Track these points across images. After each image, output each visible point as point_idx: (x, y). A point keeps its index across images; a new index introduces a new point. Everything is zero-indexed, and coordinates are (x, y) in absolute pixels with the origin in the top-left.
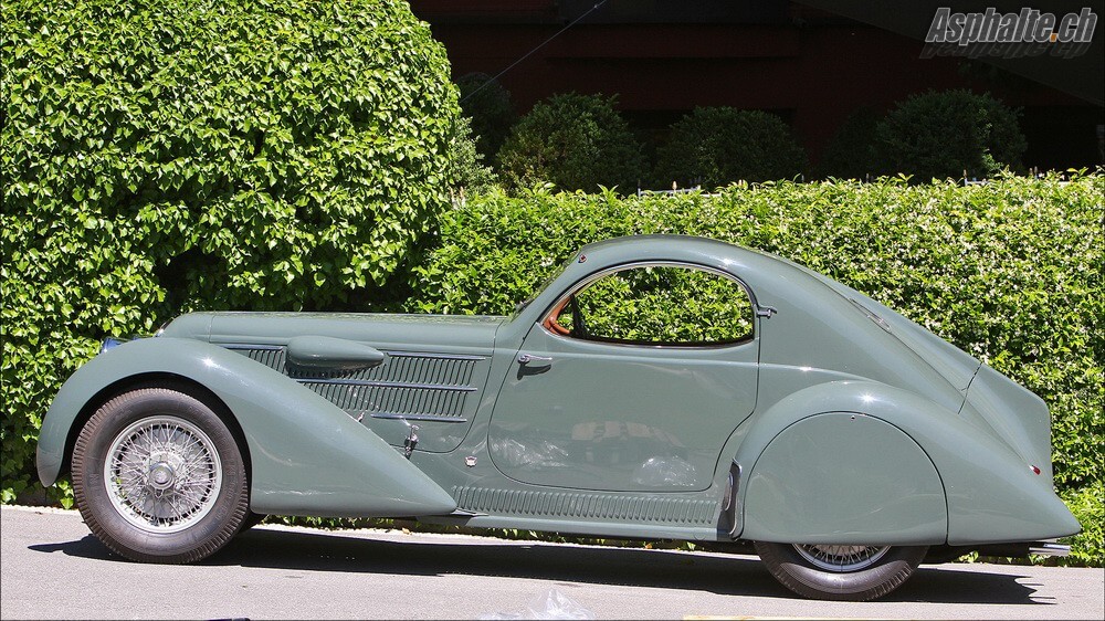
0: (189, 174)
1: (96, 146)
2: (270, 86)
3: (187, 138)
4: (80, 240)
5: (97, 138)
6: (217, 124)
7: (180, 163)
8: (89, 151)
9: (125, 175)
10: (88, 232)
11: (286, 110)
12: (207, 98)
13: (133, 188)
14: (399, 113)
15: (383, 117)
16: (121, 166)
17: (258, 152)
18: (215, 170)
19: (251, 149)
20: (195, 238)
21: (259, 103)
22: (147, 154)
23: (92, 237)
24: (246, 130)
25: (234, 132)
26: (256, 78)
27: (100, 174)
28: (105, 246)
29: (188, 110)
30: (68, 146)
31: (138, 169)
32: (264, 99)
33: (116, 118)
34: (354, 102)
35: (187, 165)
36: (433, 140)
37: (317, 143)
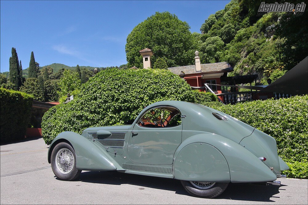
0: (128, 106)
1: (110, 102)
2: (144, 90)
3: (127, 99)
4: (110, 118)
5: (111, 100)
6: (133, 97)
7: (126, 104)
8: (109, 103)
9: (116, 106)
10: (110, 116)
11: (147, 94)
12: (132, 92)
13: (117, 109)
14: (171, 94)
15: (168, 94)
16: (115, 105)
17: (142, 102)
18: (133, 105)
19: (141, 101)
20: (132, 117)
21: (142, 93)
22: (120, 102)
23: (111, 117)
24: (139, 98)
25: (136, 98)
26: (142, 89)
27: (111, 106)
28: (114, 119)
29: (127, 95)
30: (106, 102)
31: (118, 105)
32: (143, 92)
33: (113, 96)
34: (161, 92)
35: (128, 104)
36: (180, 98)
37: (154, 99)
